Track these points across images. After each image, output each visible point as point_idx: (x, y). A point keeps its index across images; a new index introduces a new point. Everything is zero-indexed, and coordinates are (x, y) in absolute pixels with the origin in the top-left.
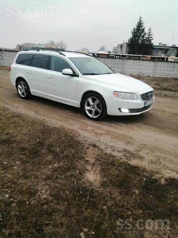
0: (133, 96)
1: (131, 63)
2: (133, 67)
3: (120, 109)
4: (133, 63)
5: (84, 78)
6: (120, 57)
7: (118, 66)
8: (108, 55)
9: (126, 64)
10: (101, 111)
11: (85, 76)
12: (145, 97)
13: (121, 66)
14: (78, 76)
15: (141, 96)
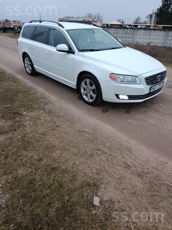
0: (136, 79)
1: (141, 33)
2: (143, 37)
3: (117, 96)
4: (144, 33)
5: (80, 55)
6: (132, 27)
7: (129, 36)
8: (121, 25)
9: (137, 33)
10: (95, 96)
11: (81, 53)
12: (152, 80)
13: (132, 36)
14: (73, 53)
15: (146, 80)
